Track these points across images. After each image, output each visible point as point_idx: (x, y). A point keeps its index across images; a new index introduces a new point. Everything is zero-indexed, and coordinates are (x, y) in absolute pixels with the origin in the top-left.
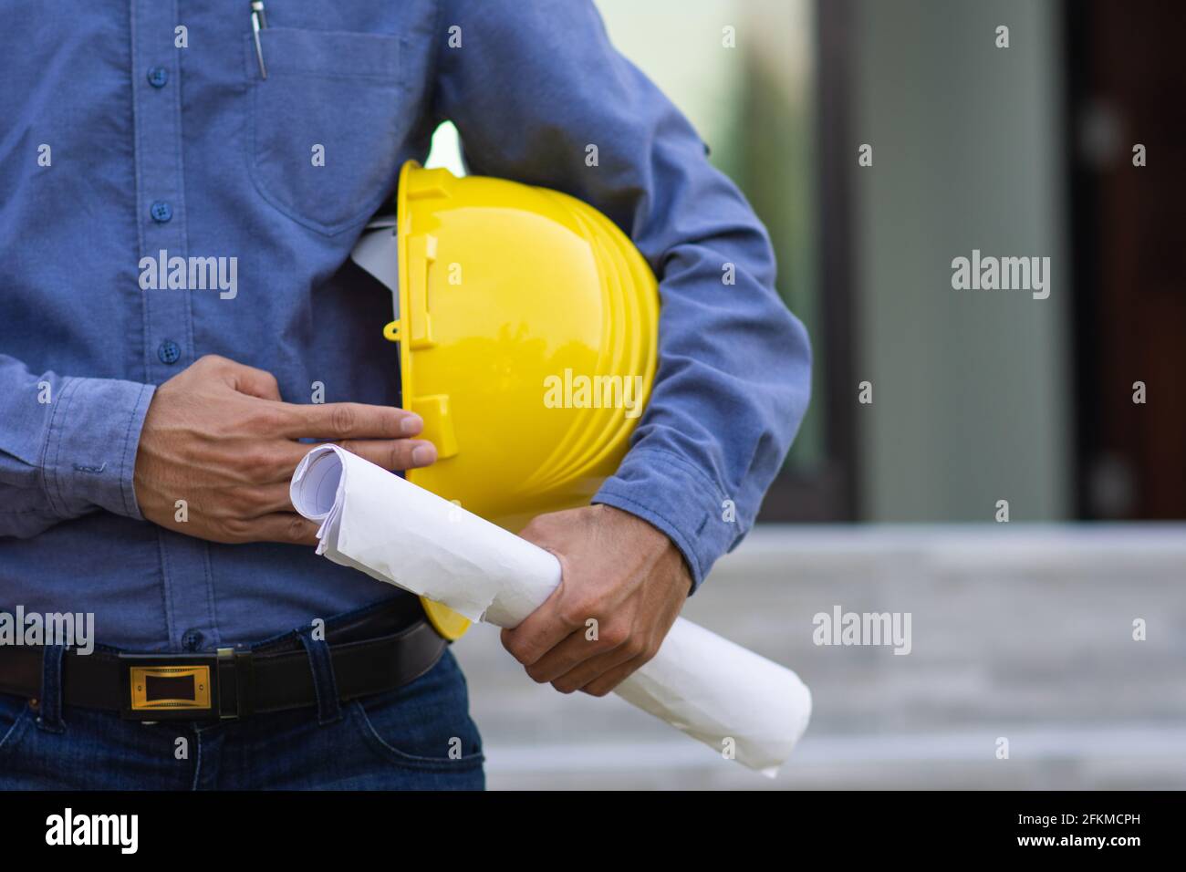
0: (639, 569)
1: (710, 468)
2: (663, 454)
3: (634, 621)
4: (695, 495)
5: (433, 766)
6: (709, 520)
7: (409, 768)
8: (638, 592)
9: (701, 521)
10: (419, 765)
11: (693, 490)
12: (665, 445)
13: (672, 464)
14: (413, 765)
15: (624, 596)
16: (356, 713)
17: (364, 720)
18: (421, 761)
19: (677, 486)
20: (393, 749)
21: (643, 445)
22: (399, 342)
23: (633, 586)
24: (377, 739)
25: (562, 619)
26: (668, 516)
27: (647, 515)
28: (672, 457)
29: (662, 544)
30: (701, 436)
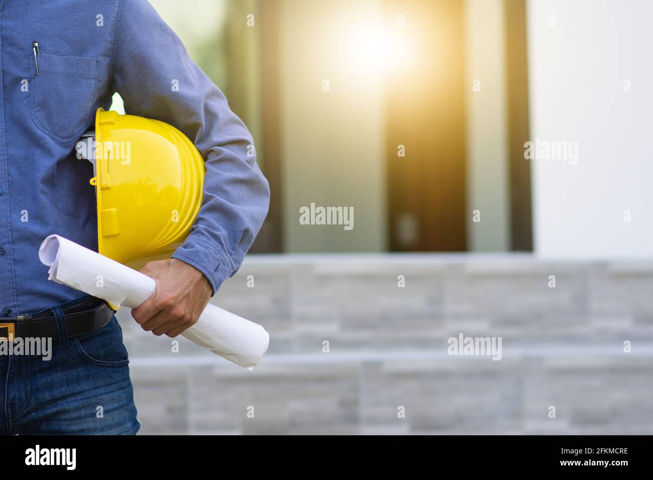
0: (188, 286)
1: (221, 244)
2: (202, 238)
3: (186, 307)
4: (215, 255)
5: (108, 365)
6: (220, 266)
7: (97, 366)
8: (188, 296)
9: (216, 266)
10: (102, 364)
11: (213, 253)
12: (202, 234)
13: (205, 242)
14: (99, 364)
15: (181, 297)
16: (75, 342)
17: (79, 346)
18: (103, 363)
19: (207, 251)
20: (91, 358)
21: (194, 234)
22: (96, 186)
23: (185, 293)
24: (84, 353)
25: (155, 306)
26: (202, 264)
27: (193, 264)
28: (205, 239)
29: (199, 275)
30: (218, 230)
